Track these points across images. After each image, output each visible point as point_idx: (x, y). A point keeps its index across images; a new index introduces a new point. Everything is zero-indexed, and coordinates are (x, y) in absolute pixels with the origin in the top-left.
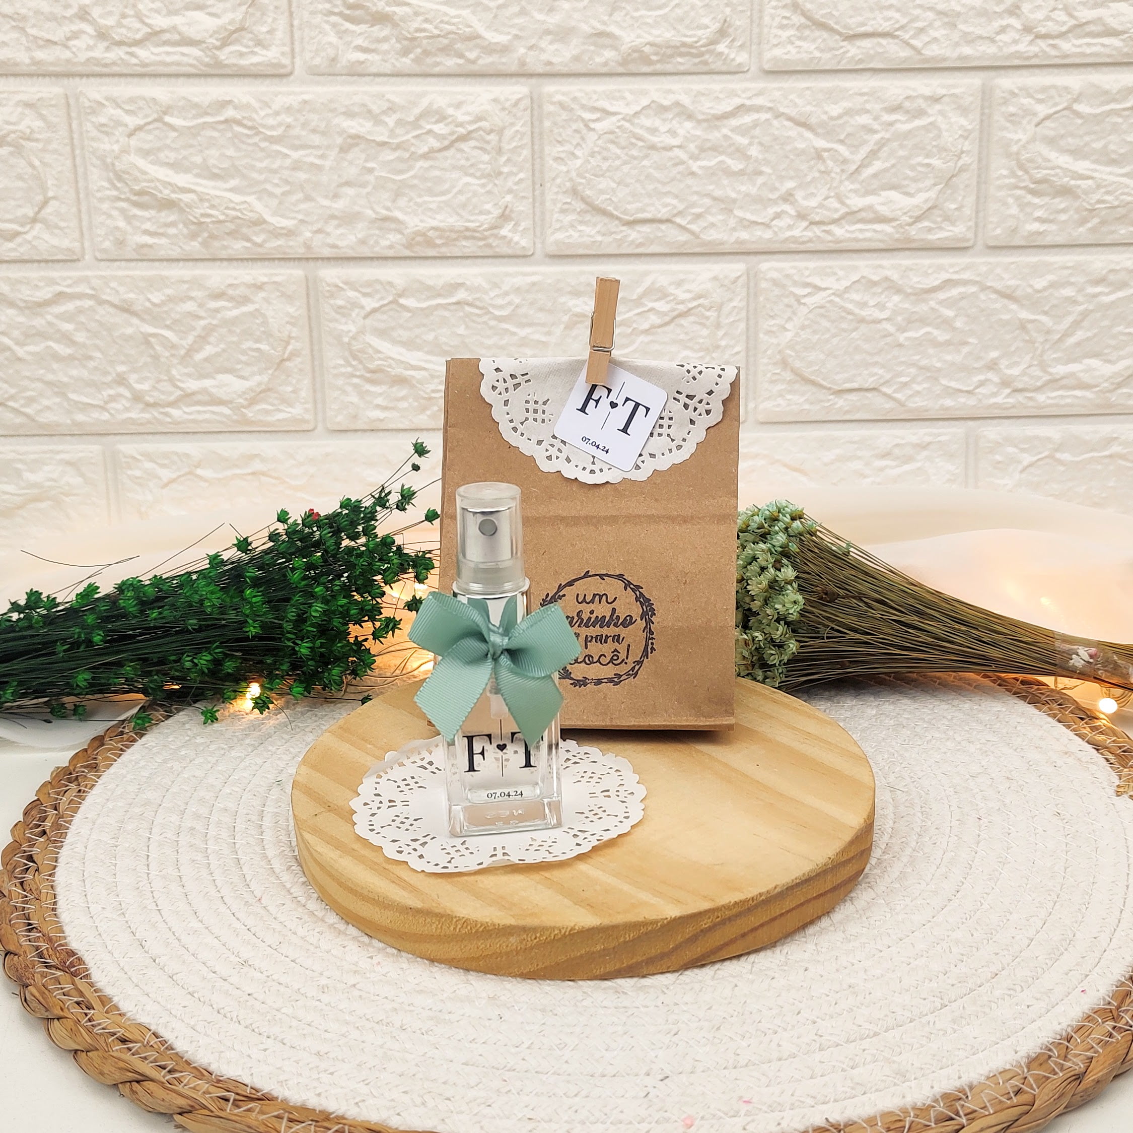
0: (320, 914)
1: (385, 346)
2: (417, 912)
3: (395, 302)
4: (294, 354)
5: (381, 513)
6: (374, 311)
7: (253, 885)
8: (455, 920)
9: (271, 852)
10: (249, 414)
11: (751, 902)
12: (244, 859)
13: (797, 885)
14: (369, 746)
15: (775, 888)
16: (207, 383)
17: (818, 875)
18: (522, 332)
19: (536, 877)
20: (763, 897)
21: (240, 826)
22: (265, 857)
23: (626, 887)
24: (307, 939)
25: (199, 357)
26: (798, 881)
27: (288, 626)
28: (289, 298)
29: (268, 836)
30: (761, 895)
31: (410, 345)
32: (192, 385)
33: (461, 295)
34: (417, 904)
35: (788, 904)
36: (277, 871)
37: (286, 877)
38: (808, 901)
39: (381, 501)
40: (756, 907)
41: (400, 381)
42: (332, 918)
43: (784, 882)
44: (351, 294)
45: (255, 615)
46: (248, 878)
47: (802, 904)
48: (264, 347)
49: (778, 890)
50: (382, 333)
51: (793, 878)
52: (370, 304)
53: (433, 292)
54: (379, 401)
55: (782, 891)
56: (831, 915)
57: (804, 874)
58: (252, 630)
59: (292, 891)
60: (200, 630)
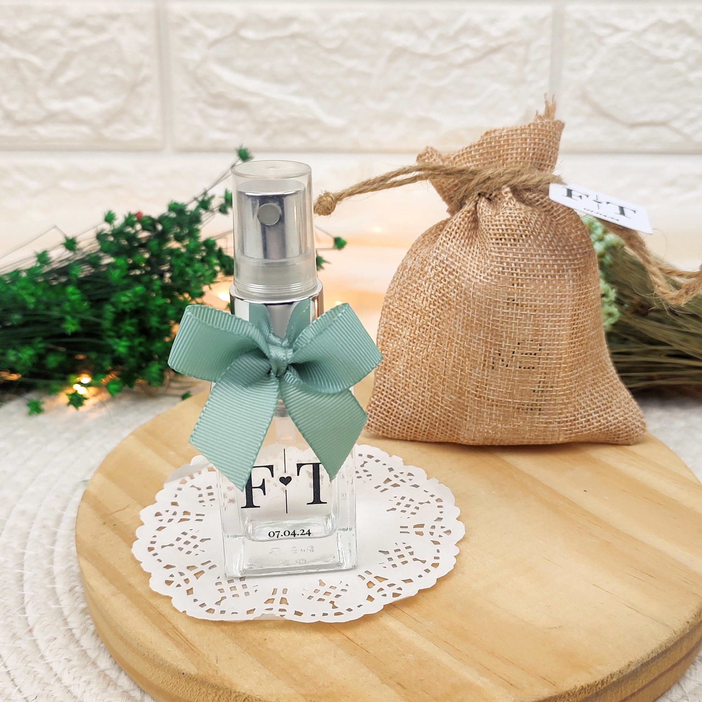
0: (92, 654)
1: (226, 74)
2: (190, 679)
3: (235, 34)
4: (146, 80)
5: (205, 215)
6: (217, 42)
7: (29, 610)
8: (234, 695)
9: (58, 568)
10: (107, 132)
11: (600, 686)
12: (28, 574)
13: (653, 659)
14: (171, 453)
15: (629, 665)
16: (70, 105)
17: (676, 644)
18: (350, 63)
19: (337, 637)
20: (614, 679)
21: (34, 533)
22: (50, 573)
23: (445, 659)
24: (72, 689)
25: (62, 80)
26: (654, 655)
27: (106, 324)
28: (141, 28)
29: (59, 549)
30: (612, 676)
31: (248, 72)
32: (56, 106)
33: (295, 28)
34: (191, 669)
35: (641, 682)
36: (59, 592)
37: (66, 602)
38: (662, 675)
39: (204, 204)
40: (606, 690)
41: (239, 106)
42: (105, 663)
43: (638, 657)
44: (196, 25)
45: (74, 312)
46: (26, 600)
47: (655, 679)
48: (119, 72)
49: (633, 668)
50: (224, 62)
51: (649, 651)
52: (212, 34)
53: (269, 24)
54: (221, 124)
55: (637, 669)
56: (682, 683)
57: (661, 646)
58: (71, 326)
59: (69, 620)
60: (25, 325)
